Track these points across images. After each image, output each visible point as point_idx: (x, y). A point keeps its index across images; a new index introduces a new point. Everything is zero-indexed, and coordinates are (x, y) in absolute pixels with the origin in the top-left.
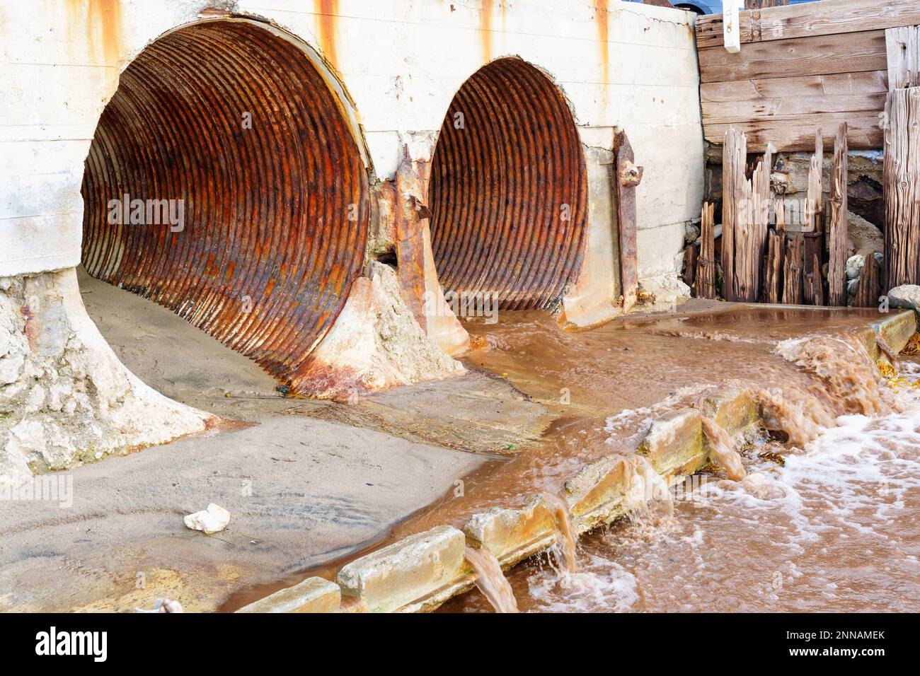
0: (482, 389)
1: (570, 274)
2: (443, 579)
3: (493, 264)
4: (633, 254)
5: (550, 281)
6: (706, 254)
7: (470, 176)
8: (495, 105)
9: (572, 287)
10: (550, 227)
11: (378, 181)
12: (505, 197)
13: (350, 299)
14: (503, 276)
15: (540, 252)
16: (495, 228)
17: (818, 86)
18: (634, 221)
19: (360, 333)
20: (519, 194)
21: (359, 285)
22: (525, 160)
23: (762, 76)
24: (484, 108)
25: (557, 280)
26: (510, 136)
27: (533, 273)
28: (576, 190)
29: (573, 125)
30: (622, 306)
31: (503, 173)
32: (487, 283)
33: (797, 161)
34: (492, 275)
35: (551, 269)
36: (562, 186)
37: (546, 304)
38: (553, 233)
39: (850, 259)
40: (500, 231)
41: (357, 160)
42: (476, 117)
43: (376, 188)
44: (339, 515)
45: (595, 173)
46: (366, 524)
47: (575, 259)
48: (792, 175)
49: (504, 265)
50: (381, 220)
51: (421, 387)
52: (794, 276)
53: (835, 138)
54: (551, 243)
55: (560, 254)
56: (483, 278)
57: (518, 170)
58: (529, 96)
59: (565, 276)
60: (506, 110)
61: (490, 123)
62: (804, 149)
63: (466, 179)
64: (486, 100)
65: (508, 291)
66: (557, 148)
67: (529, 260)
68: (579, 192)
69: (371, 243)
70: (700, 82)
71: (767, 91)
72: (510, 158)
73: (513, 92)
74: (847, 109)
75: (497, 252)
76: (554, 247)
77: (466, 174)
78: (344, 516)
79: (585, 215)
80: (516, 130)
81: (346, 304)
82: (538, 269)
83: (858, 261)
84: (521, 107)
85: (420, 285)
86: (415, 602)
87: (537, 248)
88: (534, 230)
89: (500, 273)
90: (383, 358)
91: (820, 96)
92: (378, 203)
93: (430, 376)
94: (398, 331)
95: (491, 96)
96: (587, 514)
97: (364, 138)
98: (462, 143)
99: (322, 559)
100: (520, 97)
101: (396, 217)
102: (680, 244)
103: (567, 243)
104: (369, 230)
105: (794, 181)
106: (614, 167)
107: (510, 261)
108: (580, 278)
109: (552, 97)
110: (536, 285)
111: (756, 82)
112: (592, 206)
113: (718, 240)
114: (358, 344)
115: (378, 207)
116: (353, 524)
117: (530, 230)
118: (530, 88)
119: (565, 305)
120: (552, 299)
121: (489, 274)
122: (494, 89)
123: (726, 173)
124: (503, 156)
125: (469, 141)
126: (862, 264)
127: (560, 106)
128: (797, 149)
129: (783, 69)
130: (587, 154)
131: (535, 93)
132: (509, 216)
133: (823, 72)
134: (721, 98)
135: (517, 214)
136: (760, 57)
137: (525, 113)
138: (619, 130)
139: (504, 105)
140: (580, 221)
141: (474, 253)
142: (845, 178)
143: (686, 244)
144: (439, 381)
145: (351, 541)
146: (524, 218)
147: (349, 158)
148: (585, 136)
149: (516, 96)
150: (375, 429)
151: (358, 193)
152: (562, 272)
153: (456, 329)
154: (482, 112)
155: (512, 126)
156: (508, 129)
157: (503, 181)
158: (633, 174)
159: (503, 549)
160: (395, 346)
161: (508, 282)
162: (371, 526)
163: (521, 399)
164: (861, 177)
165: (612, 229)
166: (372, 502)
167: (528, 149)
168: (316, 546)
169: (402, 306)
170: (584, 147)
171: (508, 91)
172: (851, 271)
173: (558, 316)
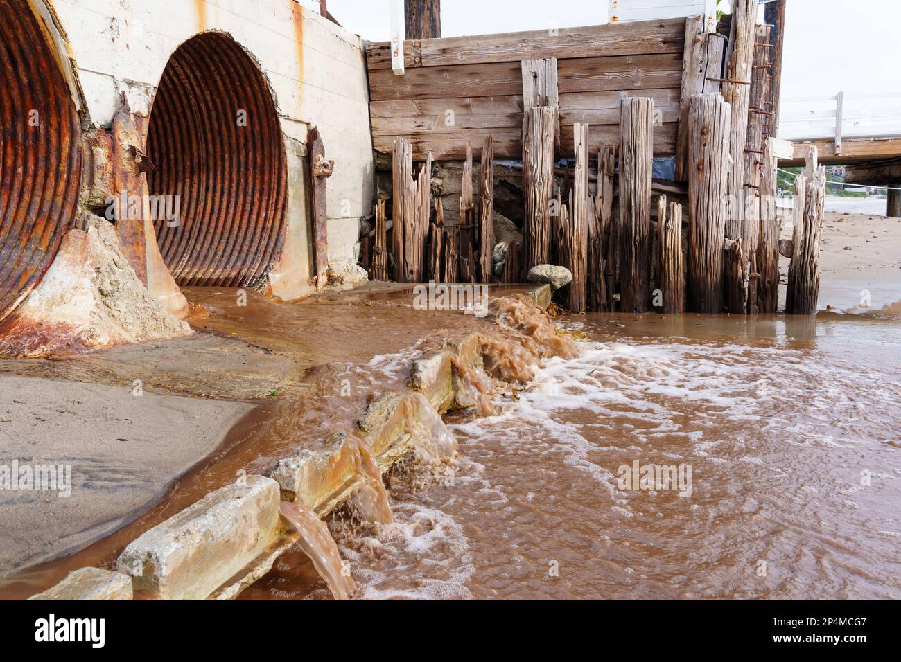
0: (217, 346)
1: (273, 252)
2: (258, 547)
3: (194, 247)
4: (324, 238)
5: (254, 260)
6: (380, 243)
7: (168, 164)
8: (198, 92)
9: (276, 265)
10: (251, 211)
11: (93, 126)
12: (205, 183)
13: (61, 252)
14: (206, 257)
15: (242, 234)
16: (195, 213)
17: (467, 106)
18: (325, 210)
19: (75, 288)
20: (219, 181)
21: (72, 238)
22: (226, 148)
23: (422, 97)
24: (186, 95)
25: (260, 259)
26: (211, 124)
27: (236, 253)
28: (276, 177)
29: (275, 115)
30: (316, 285)
31: (203, 161)
32: (190, 263)
33: (450, 169)
34: (194, 256)
35: (254, 249)
36: (262, 173)
37: (252, 280)
38: (254, 217)
39: (497, 246)
40: (201, 215)
41: (67, 100)
42: (177, 103)
43: (89, 135)
44: (91, 478)
45: (293, 163)
46: (133, 486)
47: (277, 239)
48: (446, 180)
49: (206, 246)
50: (96, 169)
51: (149, 345)
52: (453, 261)
53: (482, 149)
54: (252, 225)
55: (261, 236)
56: (185, 259)
57: (219, 158)
58: (233, 83)
59: (268, 255)
60: (208, 98)
61: (191, 111)
62: (456, 158)
63: (165, 167)
64: (188, 86)
65: (212, 270)
66: (258, 137)
67: (231, 242)
68: (280, 178)
69: (85, 194)
70: (370, 100)
71: (426, 109)
72: (210, 146)
73: (218, 78)
74: (490, 126)
75: (199, 235)
76: (255, 229)
77: (165, 162)
78: (99, 479)
79: (285, 199)
80: (218, 119)
81: (56, 259)
82: (241, 250)
83: (503, 246)
84: (224, 94)
85: (140, 243)
86: (229, 583)
87: (239, 231)
88: (235, 214)
89: (203, 254)
90: (105, 315)
91: (468, 114)
92: (92, 151)
93: (156, 335)
94: (120, 286)
95: (194, 83)
96: (383, 453)
97: (76, 76)
98: (161, 131)
99: (80, 540)
100: (224, 84)
101: (114, 167)
102: (356, 236)
103: (269, 225)
104: (81, 181)
105: (449, 185)
106: (308, 160)
107: (212, 242)
108: (282, 256)
109: (256, 86)
110: (239, 264)
111: (417, 101)
112: (291, 192)
113: (390, 232)
114: (74, 299)
115: (92, 155)
116: (115, 489)
117: (231, 215)
118: (235, 75)
119: (271, 280)
120: (257, 275)
121: (191, 255)
122: (198, 74)
123: (396, 175)
124: (204, 144)
125: (169, 129)
126: (506, 249)
127: (263, 95)
128: (451, 158)
129: (439, 92)
130: (287, 143)
131: (240, 80)
132: (210, 202)
133: (471, 95)
134: (387, 114)
135: (217, 200)
136: (420, 80)
137: (227, 102)
138: (313, 126)
139: (207, 93)
140: (280, 205)
141: (174, 237)
142: (492, 180)
143: (362, 237)
144: (167, 340)
145: (117, 510)
146: (225, 204)
147: (57, 100)
148: (285, 126)
149: (220, 83)
150: (109, 383)
151: (67, 139)
152: (265, 251)
153: (175, 294)
154: (184, 98)
155: (213, 114)
156: (210, 117)
157: (204, 168)
158: (325, 166)
159: (315, 500)
160: (118, 302)
161: (212, 261)
162: (142, 488)
163: (261, 352)
164: (501, 181)
165: (306, 216)
166: (133, 460)
167: (229, 137)
168: (65, 522)
169: (123, 261)
170: (285, 137)
171: (212, 77)
172: (497, 256)
173: (264, 289)
